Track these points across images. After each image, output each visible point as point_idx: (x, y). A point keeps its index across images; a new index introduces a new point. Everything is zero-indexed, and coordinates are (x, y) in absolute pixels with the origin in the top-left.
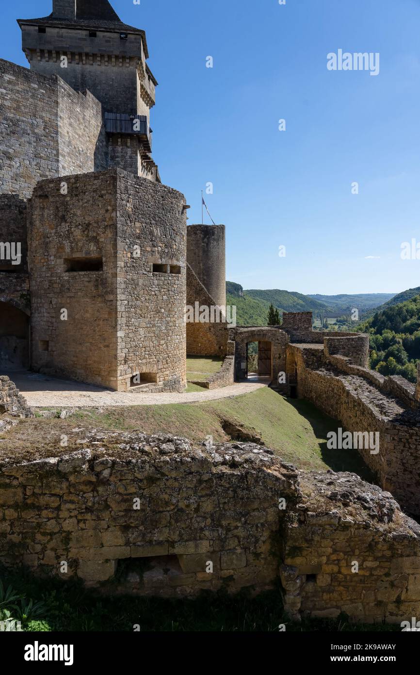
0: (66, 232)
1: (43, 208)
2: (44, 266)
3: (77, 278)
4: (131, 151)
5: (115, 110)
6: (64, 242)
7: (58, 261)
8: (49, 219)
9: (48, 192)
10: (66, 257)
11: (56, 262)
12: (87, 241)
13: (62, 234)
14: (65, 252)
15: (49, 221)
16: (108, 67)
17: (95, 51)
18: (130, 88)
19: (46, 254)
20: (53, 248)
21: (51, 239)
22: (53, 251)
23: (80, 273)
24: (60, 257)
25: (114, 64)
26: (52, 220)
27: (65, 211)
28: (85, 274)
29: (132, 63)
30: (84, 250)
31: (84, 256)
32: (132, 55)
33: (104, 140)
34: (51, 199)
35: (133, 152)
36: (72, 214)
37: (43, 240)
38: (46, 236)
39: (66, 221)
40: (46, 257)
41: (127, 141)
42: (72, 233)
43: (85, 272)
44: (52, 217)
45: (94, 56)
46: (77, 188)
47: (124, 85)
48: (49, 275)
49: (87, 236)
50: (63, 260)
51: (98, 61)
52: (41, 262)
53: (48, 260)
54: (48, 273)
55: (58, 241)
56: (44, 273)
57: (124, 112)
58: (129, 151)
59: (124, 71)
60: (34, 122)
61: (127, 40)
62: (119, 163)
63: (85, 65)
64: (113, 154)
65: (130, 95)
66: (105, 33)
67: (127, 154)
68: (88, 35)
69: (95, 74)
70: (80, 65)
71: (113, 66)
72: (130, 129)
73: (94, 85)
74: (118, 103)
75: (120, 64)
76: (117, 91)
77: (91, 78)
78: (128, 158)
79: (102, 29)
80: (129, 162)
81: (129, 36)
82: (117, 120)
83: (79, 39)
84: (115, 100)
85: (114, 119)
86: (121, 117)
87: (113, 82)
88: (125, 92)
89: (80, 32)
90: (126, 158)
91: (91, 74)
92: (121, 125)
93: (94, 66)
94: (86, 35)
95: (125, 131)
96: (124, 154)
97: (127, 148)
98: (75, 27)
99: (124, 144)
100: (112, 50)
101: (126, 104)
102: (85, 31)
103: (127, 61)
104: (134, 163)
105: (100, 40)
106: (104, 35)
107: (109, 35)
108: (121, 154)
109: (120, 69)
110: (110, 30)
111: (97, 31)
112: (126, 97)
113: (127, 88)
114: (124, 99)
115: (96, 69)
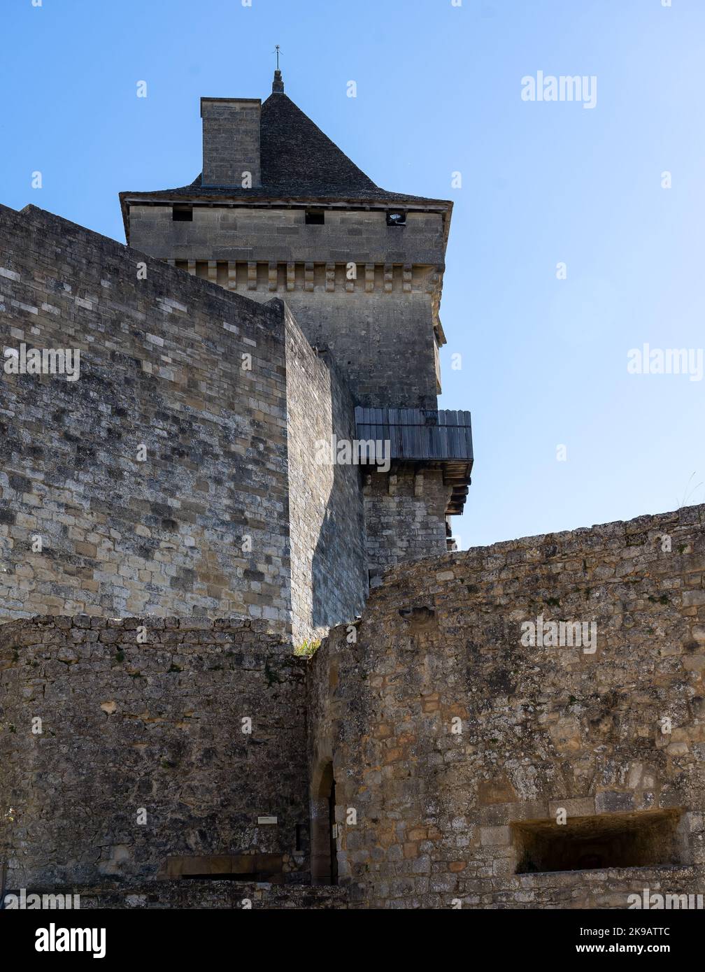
0: (518, 729)
1: (416, 652)
2: (420, 855)
3: (574, 894)
4: (427, 508)
5: (376, 401)
6: (509, 765)
7: (486, 834)
8: (443, 687)
9: (432, 597)
10: (522, 818)
11: (477, 838)
12: (610, 757)
13: (500, 737)
14: (513, 799)
15: (440, 694)
16: (355, 294)
17: (322, 256)
18: (414, 343)
19: (431, 810)
20: (462, 787)
21: (450, 755)
22: (462, 799)
23: (589, 876)
24: (494, 821)
25: (369, 286)
26: (454, 689)
27: (505, 657)
28: (609, 880)
29: (417, 282)
30: (601, 791)
31: (601, 811)
32: (419, 261)
33: (356, 480)
34: (446, 621)
35: (430, 511)
36: (537, 665)
37: (415, 760)
38: (427, 747)
39: (511, 692)
40: (431, 821)
41: (414, 481)
42: (542, 731)
43: (613, 874)
44: (452, 679)
45: (319, 267)
46: (552, 578)
47: (399, 337)
48: (446, 887)
49: (612, 738)
50: (505, 830)
51: (329, 280)
52: (408, 841)
53: (442, 832)
54: (443, 881)
55: (481, 762)
56: (424, 882)
57: (402, 404)
58: (420, 509)
59: (398, 301)
60: (232, 425)
61: (404, 225)
62: (393, 544)
63: (292, 293)
64: (374, 520)
65: (415, 362)
66: (348, 213)
67: (415, 516)
68: (304, 220)
69: (320, 312)
70: (280, 293)
71: (368, 292)
72: (427, 449)
73: (317, 340)
74: (383, 383)
75: (388, 286)
76: (379, 352)
77: (309, 324)
78: (418, 527)
79: (339, 204)
80: (420, 539)
81: (410, 216)
82: (389, 425)
83: (279, 230)
84: (375, 377)
85: (381, 423)
86: (399, 417)
87: (368, 331)
88: (403, 354)
89: (281, 215)
90: (413, 527)
91: (310, 312)
92: (401, 439)
93: (316, 294)
94: (297, 221)
95: (413, 453)
96: (405, 518)
97: (413, 501)
98: (269, 202)
99: (403, 489)
100: (366, 252)
101: (406, 384)
102: (294, 211)
103: (407, 276)
104: (437, 541)
105: (333, 230)
106: (344, 216)
107: (357, 217)
108: (398, 518)
109: (388, 297)
110: (359, 206)
111: (326, 208)
112: (406, 368)
113: (406, 344)
114: (400, 372)
115: (322, 303)
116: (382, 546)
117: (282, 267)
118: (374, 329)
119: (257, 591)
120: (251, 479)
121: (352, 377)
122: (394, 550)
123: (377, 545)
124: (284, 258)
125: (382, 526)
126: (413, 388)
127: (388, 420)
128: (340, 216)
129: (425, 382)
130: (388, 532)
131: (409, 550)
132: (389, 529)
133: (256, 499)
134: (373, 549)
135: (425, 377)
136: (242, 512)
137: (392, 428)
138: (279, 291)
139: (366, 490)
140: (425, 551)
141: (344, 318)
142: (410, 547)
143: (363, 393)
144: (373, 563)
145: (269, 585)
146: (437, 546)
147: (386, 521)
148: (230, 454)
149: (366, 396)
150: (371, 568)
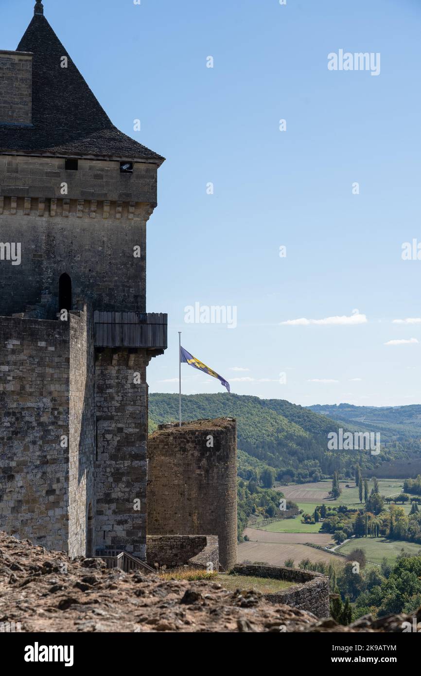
16: (96, 220)
17: (76, 194)
25: (106, 215)
29: (137, 212)
32: (140, 200)
41: (128, 358)
45: (73, 202)
47: (123, 252)
51: (79, 211)
58: (131, 375)
59: (124, 226)
60: (41, 405)
61: (131, 172)
62: (112, 398)
63: (54, 218)
64: (101, 382)
65: (133, 271)
66: (94, 162)
67: (127, 379)
68: (64, 166)
69: (72, 233)
70: (45, 217)
71: (104, 219)
72: (139, 339)
73: (69, 253)
74: (112, 285)
75: (118, 216)
76: (110, 263)
77: (64, 241)
78: (129, 387)
79: (88, 157)
80: (130, 395)
81: (136, 166)
82: (115, 323)
83: (48, 174)
84: (106, 281)
85: (110, 322)
86: (122, 318)
87: (103, 247)
88: (125, 264)
89: (49, 162)
90: (126, 387)
91: (65, 233)
92: (122, 333)
93: (70, 219)
94: (59, 167)
95: (129, 343)
96: (121, 381)
97: (127, 369)
98: (41, 154)
99: (121, 361)
100: (104, 192)
101: (127, 286)
102: (58, 159)
103: (132, 209)
104: (140, 397)
105: (84, 175)
106: (91, 164)
107: (100, 165)
108: (116, 381)
109: (117, 223)
110: (102, 158)
111: (80, 159)
112: (127, 275)
113: (129, 257)
114: (123, 278)
115: (73, 225)
116: (105, 400)
117: (48, 201)
118: (107, 246)
119: (52, 501)
120: (50, 435)
121: (91, 281)
122: (113, 402)
123: (103, 399)
124: (50, 195)
125: (106, 386)
126: (131, 289)
127: (115, 320)
128: (89, 164)
129: (139, 285)
130: (110, 391)
131: (123, 402)
132: (111, 389)
133: (52, 446)
134: (100, 402)
135: (139, 282)
136: (45, 457)
137: (117, 326)
138: (45, 216)
139: (97, 363)
140: (132, 403)
141: (88, 237)
142: (123, 400)
143: (98, 293)
144: (99, 411)
145: (58, 495)
146: (140, 400)
147: (109, 383)
148: (40, 424)
149: (100, 295)
150: (98, 415)
